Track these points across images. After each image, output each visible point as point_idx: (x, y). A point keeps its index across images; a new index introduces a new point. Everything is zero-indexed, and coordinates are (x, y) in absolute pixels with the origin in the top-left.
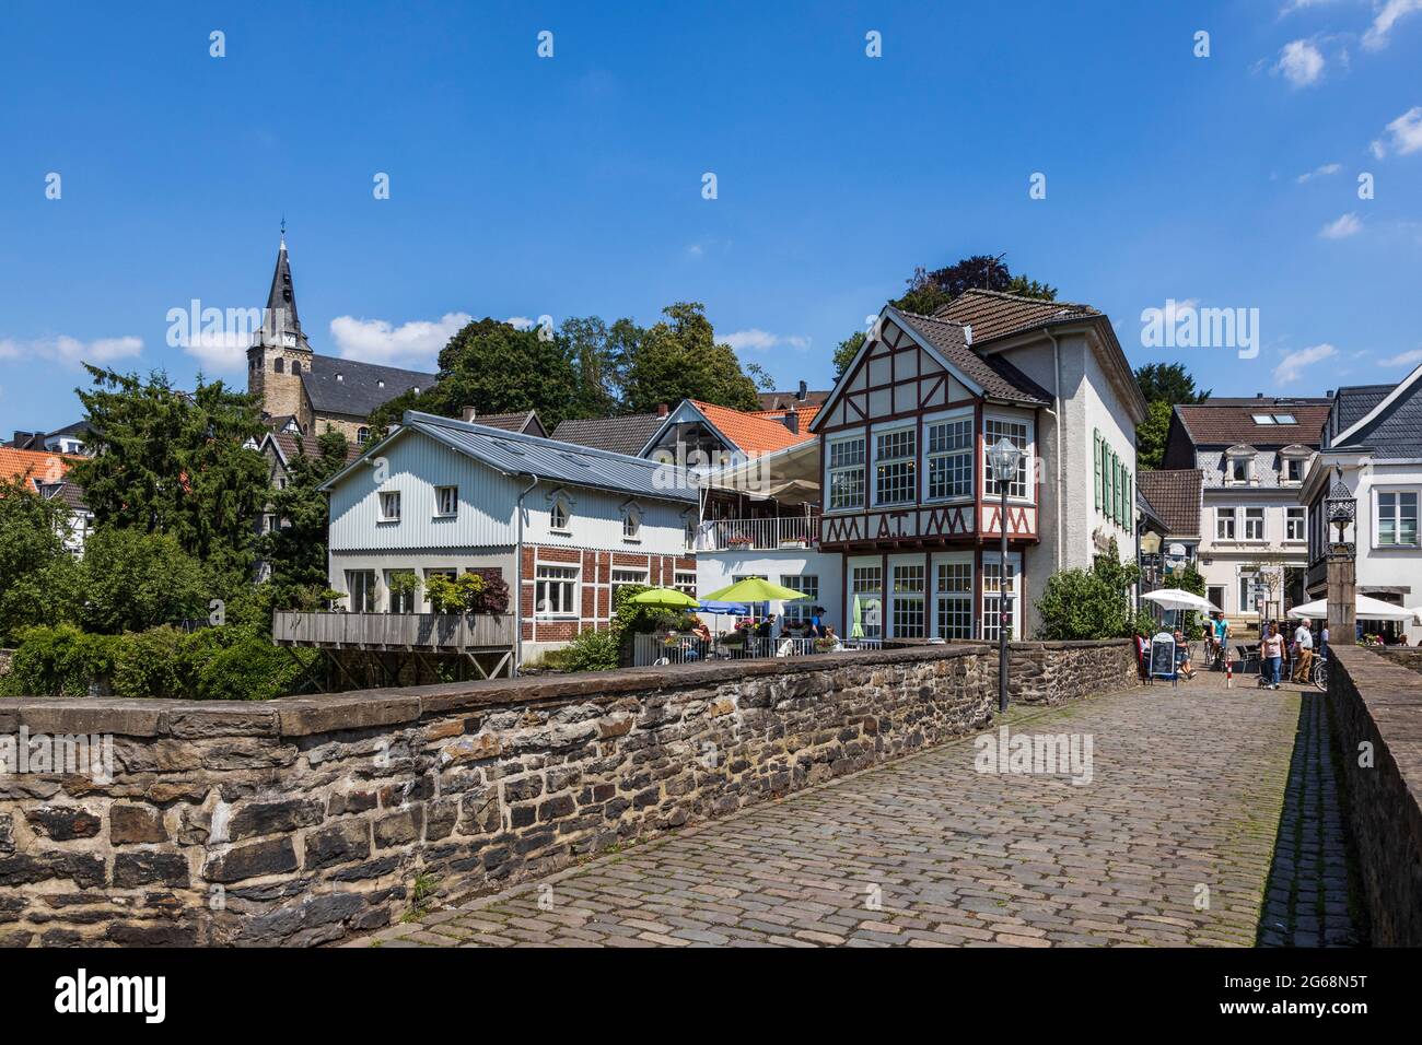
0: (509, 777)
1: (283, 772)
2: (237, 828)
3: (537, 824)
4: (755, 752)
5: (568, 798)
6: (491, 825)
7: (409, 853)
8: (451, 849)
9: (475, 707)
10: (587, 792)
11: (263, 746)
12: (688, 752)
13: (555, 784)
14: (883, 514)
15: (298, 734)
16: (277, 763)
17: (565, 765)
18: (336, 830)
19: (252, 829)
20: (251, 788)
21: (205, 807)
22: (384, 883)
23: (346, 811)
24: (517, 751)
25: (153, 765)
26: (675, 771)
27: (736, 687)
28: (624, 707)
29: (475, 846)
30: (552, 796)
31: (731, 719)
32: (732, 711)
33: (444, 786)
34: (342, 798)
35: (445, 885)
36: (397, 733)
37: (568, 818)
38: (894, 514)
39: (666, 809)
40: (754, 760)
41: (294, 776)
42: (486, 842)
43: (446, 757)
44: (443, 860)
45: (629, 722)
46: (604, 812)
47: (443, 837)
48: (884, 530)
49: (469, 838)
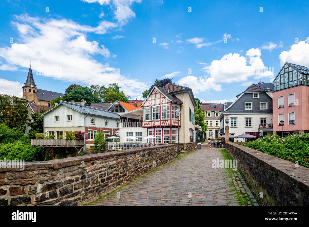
0: (100, 173)
1: (54, 177)
2: (43, 190)
3: (105, 182)
4: (142, 165)
5: (111, 176)
6: (97, 183)
7: (81, 191)
8: (89, 189)
9: (93, 160)
10: (114, 175)
11: (49, 171)
12: (131, 166)
13: (109, 174)
14: (154, 121)
15: (57, 168)
16: (53, 175)
17: (110, 170)
18: (66, 188)
19: (47, 189)
20: (47, 181)
21: (35, 185)
22: (76, 197)
23: (68, 183)
24: (101, 168)
25: (21, 177)
26: (129, 170)
27: (139, 153)
28: (120, 158)
29: (94, 188)
30: (108, 176)
31: (138, 159)
32: (138, 158)
33: (88, 176)
34: (67, 181)
35: (88, 196)
36: (78, 166)
37: (111, 180)
38: (156, 121)
39: (128, 177)
40: (142, 166)
41: (57, 177)
42: (96, 187)
43: (88, 171)
44: (88, 191)
45: (121, 161)
46: (117, 178)
47: (88, 186)
48: (154, 124)
49: (93, 186)
